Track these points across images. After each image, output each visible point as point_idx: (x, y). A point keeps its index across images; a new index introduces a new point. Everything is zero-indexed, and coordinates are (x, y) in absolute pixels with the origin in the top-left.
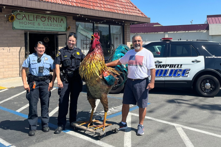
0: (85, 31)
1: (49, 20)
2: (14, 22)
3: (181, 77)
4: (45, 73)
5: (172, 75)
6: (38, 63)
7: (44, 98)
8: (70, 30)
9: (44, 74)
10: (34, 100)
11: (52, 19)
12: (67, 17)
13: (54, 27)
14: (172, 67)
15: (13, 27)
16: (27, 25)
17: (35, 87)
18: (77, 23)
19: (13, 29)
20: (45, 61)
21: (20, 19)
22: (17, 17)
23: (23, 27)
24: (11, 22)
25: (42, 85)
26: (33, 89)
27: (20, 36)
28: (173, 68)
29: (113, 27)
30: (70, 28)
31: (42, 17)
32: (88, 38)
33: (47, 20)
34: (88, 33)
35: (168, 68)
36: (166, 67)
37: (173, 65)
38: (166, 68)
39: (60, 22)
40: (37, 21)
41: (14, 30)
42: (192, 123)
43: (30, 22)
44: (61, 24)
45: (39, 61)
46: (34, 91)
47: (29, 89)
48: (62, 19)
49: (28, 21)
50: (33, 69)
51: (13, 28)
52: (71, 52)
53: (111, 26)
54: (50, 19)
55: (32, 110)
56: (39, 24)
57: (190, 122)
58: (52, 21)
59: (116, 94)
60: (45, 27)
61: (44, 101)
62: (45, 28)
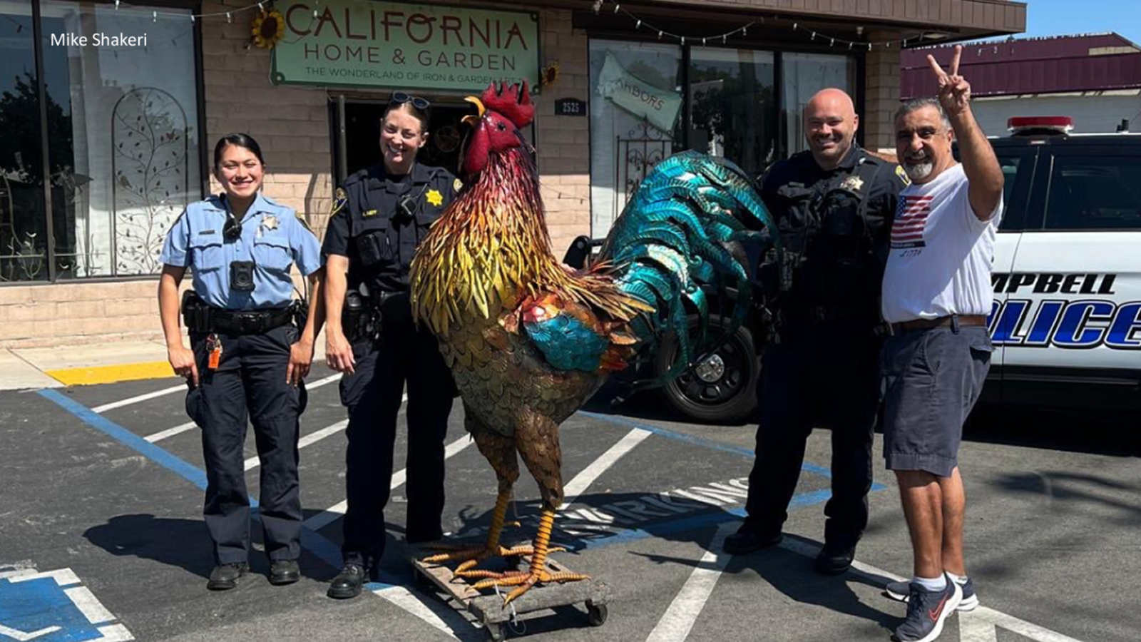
0: (636, 89)
1: (451, 34)
2: (278, 49)
3: (1103, 346)
4: (262, 291)
5: (1053, 333)
6: (225, 242)
7: (265, 417)
8: (556, 83)
9: (259, 299)
10: (222, 424)
11: (466, 25)
12: (542, 13)
13: (475, 73)
14: (1053, 289)
15: (275, 74)
16: (341, 64)
17: (217, 361)
18: (596, 45)
19: (276, 83)
20: (259, 235)
21: (308, 32)
22: (292, 21)
23: (321, 71)
24: (266, 46)
25: (251, 351)
26: (213, 370)
27: (310, 120)
28: (1058, 296)
29: (796, 64)
30: (556, 77)
31: (411, 19)
32: (653, 127)
33: (438, 32)
34: (653, 98)
35: (1025, 292)
36: (1013, 289)
37: (1058, 277)
38: (1012, 296)
39: (503, 44)
40: (387, 39)
41: (280, 86)
42: (1073, 611)
43: (354, 47)
44: (508, 54)
45: (232, 233)
46: (219, 380)
47: (195, 369)
48: (515, 26)
49: (344, 42)
50: (205, 271)
51: (277, 80)
52: (400, 191)
53: (787, 58)
54: (456, 29)
55: (216, 473)
56: (398, 57)
57: (1069, 600)
58: (466, 40)
59: (724, 428)
60: (432, 69)
61: (267, 432)
62: (427, 77)
